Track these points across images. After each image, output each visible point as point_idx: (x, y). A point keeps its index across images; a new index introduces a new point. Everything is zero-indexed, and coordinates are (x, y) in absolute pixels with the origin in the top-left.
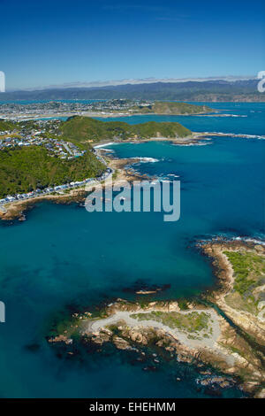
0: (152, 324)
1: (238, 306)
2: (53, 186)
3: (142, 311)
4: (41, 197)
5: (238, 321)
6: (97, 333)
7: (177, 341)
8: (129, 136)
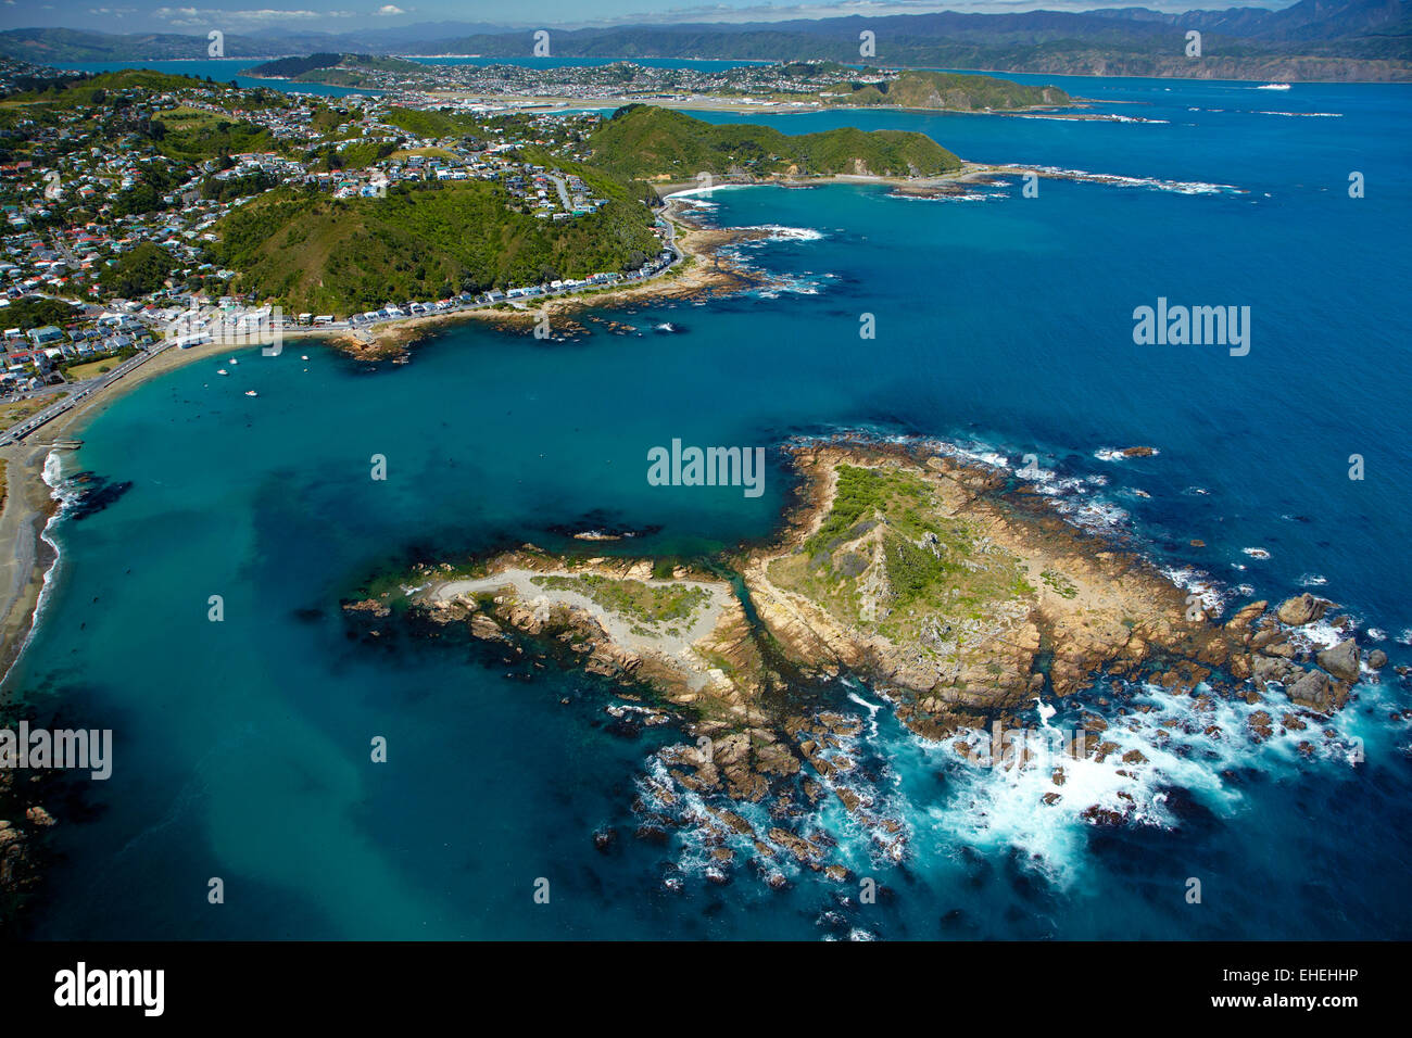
0: (570, 598)
1: (790, 581)
2: (505, 287)
3: (564, 573)
4: (469, 312)
5: (767, 611)
6: (444, 604)
7: (604, 635)
8: (774, 166)
